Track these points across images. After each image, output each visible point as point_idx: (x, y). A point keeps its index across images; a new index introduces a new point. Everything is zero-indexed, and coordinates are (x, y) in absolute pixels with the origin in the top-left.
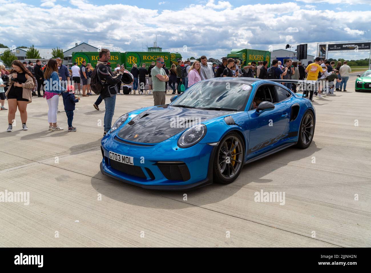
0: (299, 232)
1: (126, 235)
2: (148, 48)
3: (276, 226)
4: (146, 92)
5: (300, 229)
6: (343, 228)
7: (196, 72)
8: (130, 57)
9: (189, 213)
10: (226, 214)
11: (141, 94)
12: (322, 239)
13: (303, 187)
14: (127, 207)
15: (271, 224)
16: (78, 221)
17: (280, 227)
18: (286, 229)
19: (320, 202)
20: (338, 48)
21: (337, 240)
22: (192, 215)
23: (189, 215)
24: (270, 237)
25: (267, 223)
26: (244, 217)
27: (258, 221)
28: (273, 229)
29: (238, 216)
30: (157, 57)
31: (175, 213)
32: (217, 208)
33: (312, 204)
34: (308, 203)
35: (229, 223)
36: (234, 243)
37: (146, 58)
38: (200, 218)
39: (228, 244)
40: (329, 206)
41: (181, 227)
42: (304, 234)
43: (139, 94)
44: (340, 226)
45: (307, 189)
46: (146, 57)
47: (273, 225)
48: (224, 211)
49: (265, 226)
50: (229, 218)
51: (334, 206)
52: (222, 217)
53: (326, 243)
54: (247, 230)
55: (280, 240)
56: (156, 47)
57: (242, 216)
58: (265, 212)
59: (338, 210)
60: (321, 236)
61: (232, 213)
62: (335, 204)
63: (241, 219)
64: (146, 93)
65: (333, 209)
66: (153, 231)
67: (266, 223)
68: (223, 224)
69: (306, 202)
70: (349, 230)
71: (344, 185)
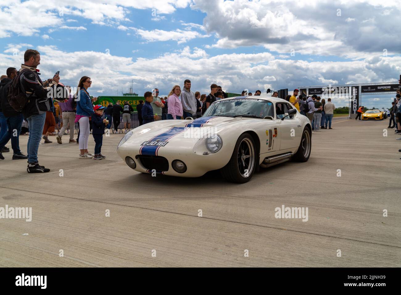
0: (316, 232)
1: (93, 244)
2: (123, 94)
3: (286, 228)
4: (121, 130)
5: (316, 230)
6: (366, 226)
7: (175, 97)
8: (104, 102)
10: (223, 220)
11: (116, 133)
12: (346, 237)
13: (309, 195)
14: (96, 219)
15: (280, 227)
16: (28, 234)
17: (292, 229)
18: (300, 230)
19: (333, 206)
20: (318, 92)
21: (364, 237)
22: (180, 223)
24: (282, 238)
25: (275, 226)
26: (246, 222)
27: (263, 225)
28: (284, 231)
29: (239, 221)
30: (133, 102)
32: (212, 216)
33: (324, 208)
34: (319, 208)
35: (228, 228)
36: (237, 245)
37: (122, 103)
38: (191, 225)
39: (230, 247)
40: (344, 209)
41: (167, 234)
42: (322, 234)
43: (114, 133)
44: (362, 225)
45: (314, 196)
46: (121, 101)
47: (283, 228)
48: (221, 218)
49: (273, 229)
50: (227, 224)
51: (350, 209)
52: (219, 223)
53: (351, 240)
54: (252, 233)
55: (294, 241)
56: (132, 93)
57: (243, 222)
58: (270, 217)
59: (355, 212)
60: (344, 234)
61: (230, 219)
62: (351, 207)
63: (242, 224)
64: (121, 132)
65: (349, 211)
66: (129, 239)
68: (220, 229)
69: (317, 207)
70: (374, 228)
71: (354, 192)
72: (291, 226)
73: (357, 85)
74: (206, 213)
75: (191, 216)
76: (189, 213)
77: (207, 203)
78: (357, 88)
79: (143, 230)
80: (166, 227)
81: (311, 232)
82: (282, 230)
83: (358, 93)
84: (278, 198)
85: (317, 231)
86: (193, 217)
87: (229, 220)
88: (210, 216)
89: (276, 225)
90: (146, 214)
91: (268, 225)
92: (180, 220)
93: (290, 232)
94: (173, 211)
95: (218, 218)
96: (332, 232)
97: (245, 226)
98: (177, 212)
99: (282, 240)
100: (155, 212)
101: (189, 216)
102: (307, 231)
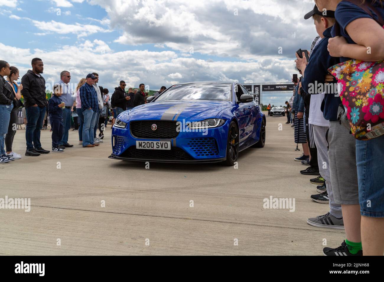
3: (192, 218)
5: (219, 217)
6: (263, 211)
9: (81, 218)
10: (129, 214)
12: (245, 223)
13: (214, 185)
15: (185, 217)
17: (197, 218)
18: (204, 219)
19: (235, 195)
21: (261, 221)
22: (84, 219)
23: (80, 219)
24: (187, 228)
26: (153, 214)
27: (170, 216)
28: (190, 221)
29: (146, 214)
31: (61, 220)
32: (118, 210)
33: (227, 197)
34: (222, 197)
35: (135, 221)
36: (143, 238)
38: (95, 220)
39: (135, 239)
40: (245, 197)
41: (69, 231)
42: (225, 221)
44: (260, 211)
45: (218, 187)
47: (189, 218)
48: (127, 212)
49: (179, 219)
50: (134, 217)
51: (250, 196)
52: (125, 217)
53: (250, 225)
54: (159, 224)
55: (199, 229)
57: (150, 214)
59: (254, 199)
60: (244, 220)
62: (250, 195)
63: (149, 217)
65: (249, 199)
67: (180, 217)
68: (126, 222)
69: (220, 197)
70: (270, 213)
71: (254, 181)
72: (196, 216)
73: (259, 84)
74: (112, 208)
75: (96, 212)
76: (94, 209)
77: (113, 198)
78: (259, 86)
79: (42, 230)
80: (68, 225)
81: (215, 220)
82: (187, 220)
83: (259, 92)
84: (184, 190)
85: (220, 219)
86: (99, 212)
87: (136, 213)
88: (117, 211)
89: (182, 216)
90: (46, 212)
91: (174, 216)
92: (84, 216)
93: (195, 221)
94: (77, 208)
95: (124, 212)
96: (233, 219)
97: (151, 218)
98: (81, 208)
99: (188, 229)
100: (56, 210)
101: (93, 212)
102: (211, 219)
